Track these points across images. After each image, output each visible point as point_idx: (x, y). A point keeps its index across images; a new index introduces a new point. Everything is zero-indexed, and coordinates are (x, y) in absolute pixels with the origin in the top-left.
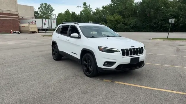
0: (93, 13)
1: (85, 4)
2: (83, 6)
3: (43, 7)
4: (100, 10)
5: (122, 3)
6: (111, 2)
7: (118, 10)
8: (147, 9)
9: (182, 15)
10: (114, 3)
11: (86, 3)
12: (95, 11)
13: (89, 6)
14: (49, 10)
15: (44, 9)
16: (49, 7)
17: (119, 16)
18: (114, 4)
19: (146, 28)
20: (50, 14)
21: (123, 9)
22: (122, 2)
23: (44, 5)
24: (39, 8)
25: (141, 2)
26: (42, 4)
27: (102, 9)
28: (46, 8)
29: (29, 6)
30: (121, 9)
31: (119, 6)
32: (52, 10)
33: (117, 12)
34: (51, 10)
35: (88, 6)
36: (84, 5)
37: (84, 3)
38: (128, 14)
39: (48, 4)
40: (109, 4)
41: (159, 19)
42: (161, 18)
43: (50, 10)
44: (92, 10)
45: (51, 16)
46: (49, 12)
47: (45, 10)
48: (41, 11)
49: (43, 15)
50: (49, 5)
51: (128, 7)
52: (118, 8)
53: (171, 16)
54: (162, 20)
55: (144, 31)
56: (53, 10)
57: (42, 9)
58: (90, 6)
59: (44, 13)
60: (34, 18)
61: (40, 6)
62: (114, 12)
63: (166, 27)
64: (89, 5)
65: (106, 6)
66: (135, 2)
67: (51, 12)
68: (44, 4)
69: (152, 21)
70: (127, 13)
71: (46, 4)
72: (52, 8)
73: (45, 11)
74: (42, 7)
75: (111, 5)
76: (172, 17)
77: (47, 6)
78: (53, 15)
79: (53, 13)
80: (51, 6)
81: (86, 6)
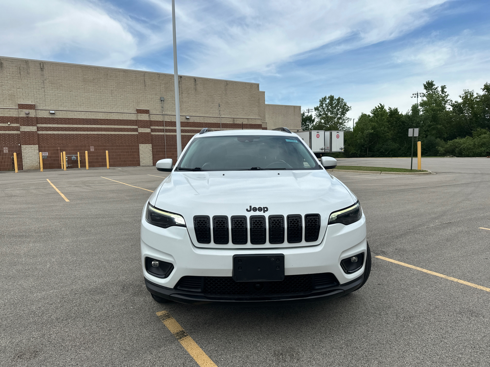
1: (429, 86)
3: (324, 105)
4: (475, 95)
11: (432, 82)
12: (460, 101)
13: (443, 91)
14: (338, 109)
15: (328, 109)
16: (338, 103)
20: (340, 118)
23: (328, 101)
24: (316, 109)
26: (325, 99)
27: (484, 93)
28: (332, 107)
29: (291, 106)
32: (345, 109)
35: (439, 89)
37: (428, 83)
39: (337, 98)
43: (341, 110)
45: (341, 124)
46: (339, 116)
47: (330, 111)
48: (320, 115)
49: (325, 123)
50: (339, 98)
56: (347, 110)
57: (323, 109)
58: (445, 90)
59: (328, 117)
60: (300, 131)
64: (443, 88)
67: (343, 113)
68: (329, 98)
71: (332, 98)
72: (345, 105)
73: (329, 114)
74: (322, 106)
77: (335, 102)
78: (347, 121)
79: (346, 117)
80: (343, 100)
81: (433, 91)
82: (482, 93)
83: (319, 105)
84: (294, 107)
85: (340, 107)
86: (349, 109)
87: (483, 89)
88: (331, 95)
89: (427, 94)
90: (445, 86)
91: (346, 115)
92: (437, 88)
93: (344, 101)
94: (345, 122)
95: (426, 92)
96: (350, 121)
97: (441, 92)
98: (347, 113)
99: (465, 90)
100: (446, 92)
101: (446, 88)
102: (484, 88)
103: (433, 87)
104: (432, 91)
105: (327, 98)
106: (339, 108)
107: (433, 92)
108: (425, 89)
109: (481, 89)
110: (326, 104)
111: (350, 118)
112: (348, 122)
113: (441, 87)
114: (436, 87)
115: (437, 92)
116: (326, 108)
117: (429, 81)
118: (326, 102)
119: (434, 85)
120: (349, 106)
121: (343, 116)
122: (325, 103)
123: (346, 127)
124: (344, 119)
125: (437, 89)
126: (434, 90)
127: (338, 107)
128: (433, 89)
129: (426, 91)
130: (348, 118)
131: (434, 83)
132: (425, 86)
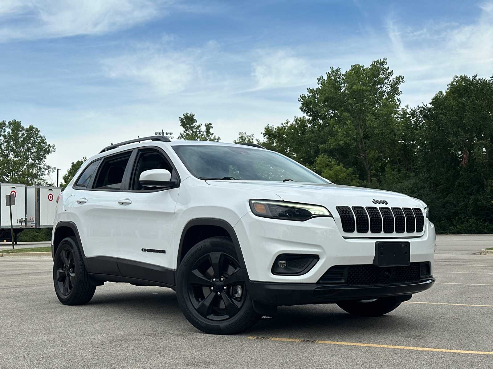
1: (188, 121)
2: (182, 130)
5: (346, 114)
6: (302, 109)
7: (331, 143)
8: (456, 134)
10: (315, 116)
11: (192, 116)
13: (208, 131)
14: (29, 149)
15: (8, 146)
16: (28, 138)
17: (338, 168)
18: (314, 120)
19: (462, 216)
20: (33, 166)
21: (355, 140)
23: (8, 130)
25: (429, 109)
27: (266, 140)
28: (16, 143)
30: (348, 140)
31: (336, 127)
32: (43, 151)
33: (331, 153)
34: (40, 148)
35: (203, 128)
36: (184, 124)
37: (186, 117)
38: (378, 159)
39: (27, 126)
40: (292, 121)
43: (34, 150)
45: (35, 176)
46: (30, 161)
47: (13, 150)
50: (31, 128)
51: (376, 131)
52: (332, 134)
56: (48, 152)
58: (211, 131)
59: (8, 162)
62: (317, 153)
64: (208, 127)
65: (281, 130)
66: (404, 110)
67: (39, 157)
68: (10, 124)
69: (482, 186)
70: (373, 154)
71: (16, 126)
72: (43, 141)
73: (11, 156)
75: (301, 123)
77: (23, 135)
78: (47, 171)
79: (45, 165)
80: (39, 131)
81: (194, 130)
82: (264, 139)
85: (33, 144)
86: (51, 149)
87: (264, 134)
88: (15, 121)
89: (185, 134)
90: (210, 124)
91: (44, 160)
92: (199, 126)
93: (40, 133)
94: (42, 174)
95: (184, 132)
96: (53, 172)
97: (205, 133)
98: (47, 156)
99: (242, 133)
100: (212, 134)
101: (212, 127)
102: (265, 132)
103: (194, 124)
104: (192, 130)
105: (7, 125)
106: (30, 145)
107: (193, 132)
108: (182, 126)
109: (262, 133)
110: (4, 136)
111: (53, 167)
112: (48, 174)
113: (205, 125)
114: (197, 124)
115: (200, 133)
116: (5, 144)
117: (187, 114)
118: (5, 132)
119: (195, 121)
120: (51, 145)
121: (37, 161)
122: (3, 134)
123: (47, 183)
124: (40, 168)
125: (200, 128)
126: (196, 129)
127: (28, 143)
128: (193, 127)
129: (185, 130)
130: (50, 167)
132: (182, 120)
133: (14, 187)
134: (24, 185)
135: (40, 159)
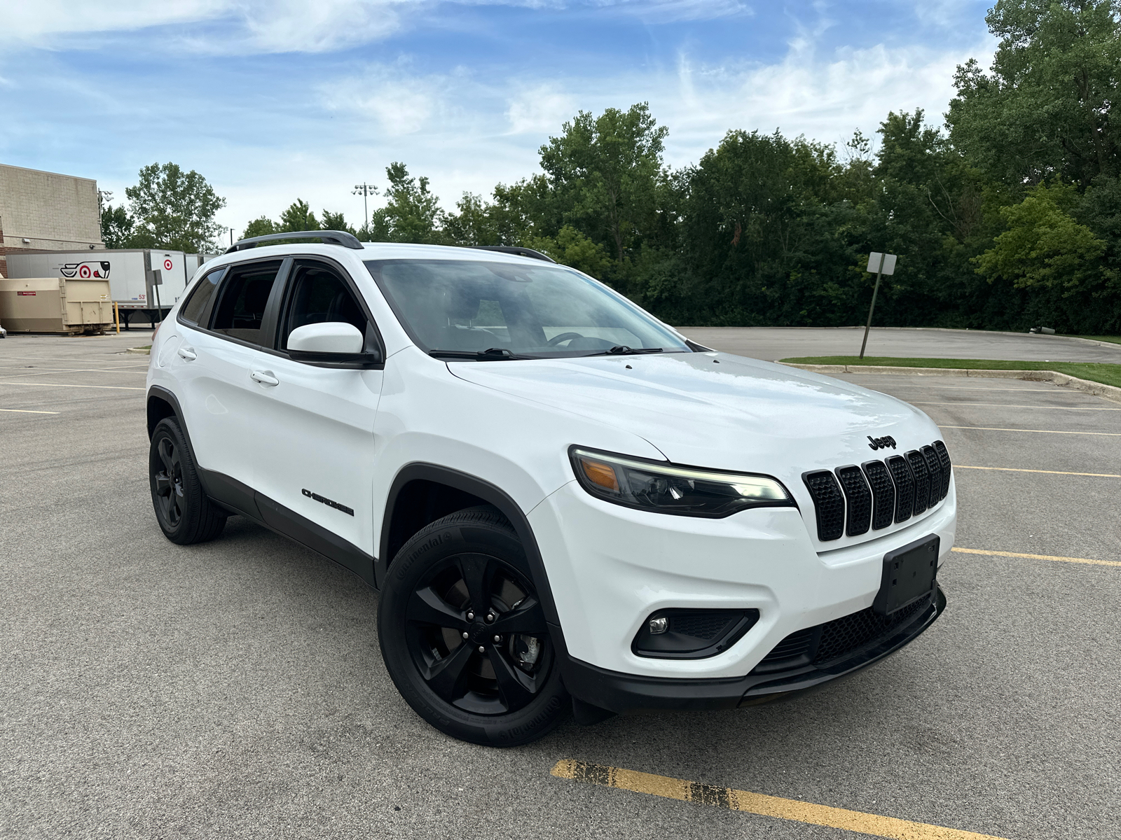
0: (445, 221)
1: (397, 173)
2: (390, 184)
3: (154, 186)
4: (483, 207)
5: (597, 174)
6: (542, 164)
7: (578, 211)
9: (902, 236)
10: (558, 174)
11: (403, 167)
12: (458, 213)
13: (423, 188)
14: (191, 202)
15: (164, 197)
16: (190, 187)
17: (585, 243)
18: (557, 179)
19: (726, 305)
20: (198, 224)
21: (607, 208)
22: (600, 169)
23: (163, 176)
24: (132, 193)
25: (698, 172)
26: (154, 170)
27: (496, 203)
28: (175, 194)
29: (68, 178)
30: (598, 207)
31: (585, 190)
32: (210, 205)
33: (577, 223)
34: (206, 201)
35: (417, 184)
36: (391, 177)
37: (395, 167)
39: (187, 172)
40: (529, 180)
41: (790, 259)
42: (800, 254)
43: (199, 204)
44: (437, 205)
45: (202, 237)
46: (195, 217)
47: (170, 203)
48: (144, 211)
49: (159, 234)
50: (193, 174)
51: (632, 198)
52: (579, 199)
53: (850, 244)
54: (806, 266)
55: (714, 319)
56: (216, 206)
57: (153, 196)
58: (428, 187)
59: (166, 218)
60: (97, 247)
61: (136, 182)
62: (560, 222)
63: (822, 297)
64: (424, 182)
65: (516, 191)
66: (665, 172)
67: (206, 213)
68: (165, 168)
69: (753, 270)
70: (624, 226)
71: (173, 171)
72: (209, 192)
73: (169, 210)
74: (148, 187)
75: (541, 182)
76: (855, 246)
77: (183, 183)
78: (217, 231)
79: (214, 223)
80: (203, 179)
81: (405, 186)
82: (493, 202)
83: (138, 185)
84: (76, 180)
85: (197, 196)
86: (221, 203)
87: (494, 195)
88: (171, 164)
89: (394, 190)
90: (427, 179)
91: (212, 216)
92: (412, 181)
93: (205, 181)
94: (211, 236)
95: (393, 187)
96: (224, 233)
97: (419, 191)
98: (216, 212)
100: (429, 192)
101: (429, 183)
102: (495, 193)
103: (405, 178)
104: (403, 186)
105: (161, 169)
106: (192, 197)
107: (404, 188)
108: (390, 179)
109: (491, 194)
110: (158, 184)
111: (224, 226)
112: (219, 235)
113: (420, 180)
114: (410, 177)
115: (413, 190)
116: (161, 194)
117: (396, 163)
118: (158, 178)
119: (407, 174)
120: (221, 198)
121: (204, 219)
122: (156, 180)
123: (217, 247)
124: (208, 227)
125: (412, 183)
126: (407, 184)
127: (190, 195)
128: (404, 181)
129: (393, 184)
130: (220, 227)
131: (406, 169)
132: (389, 171)
133: (168, 255)
134: (182, 253)
135: (207, 216)
